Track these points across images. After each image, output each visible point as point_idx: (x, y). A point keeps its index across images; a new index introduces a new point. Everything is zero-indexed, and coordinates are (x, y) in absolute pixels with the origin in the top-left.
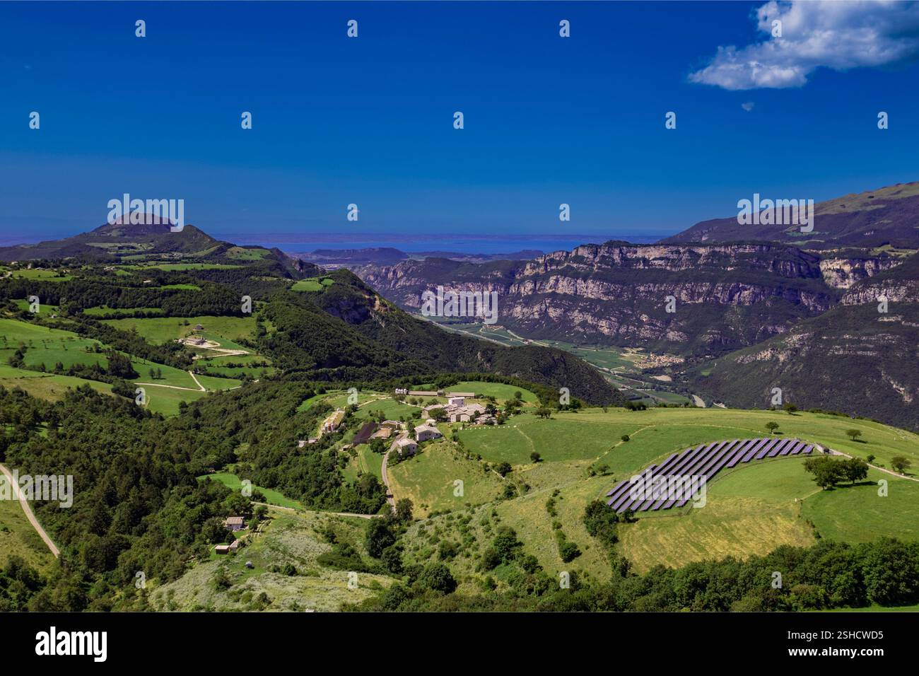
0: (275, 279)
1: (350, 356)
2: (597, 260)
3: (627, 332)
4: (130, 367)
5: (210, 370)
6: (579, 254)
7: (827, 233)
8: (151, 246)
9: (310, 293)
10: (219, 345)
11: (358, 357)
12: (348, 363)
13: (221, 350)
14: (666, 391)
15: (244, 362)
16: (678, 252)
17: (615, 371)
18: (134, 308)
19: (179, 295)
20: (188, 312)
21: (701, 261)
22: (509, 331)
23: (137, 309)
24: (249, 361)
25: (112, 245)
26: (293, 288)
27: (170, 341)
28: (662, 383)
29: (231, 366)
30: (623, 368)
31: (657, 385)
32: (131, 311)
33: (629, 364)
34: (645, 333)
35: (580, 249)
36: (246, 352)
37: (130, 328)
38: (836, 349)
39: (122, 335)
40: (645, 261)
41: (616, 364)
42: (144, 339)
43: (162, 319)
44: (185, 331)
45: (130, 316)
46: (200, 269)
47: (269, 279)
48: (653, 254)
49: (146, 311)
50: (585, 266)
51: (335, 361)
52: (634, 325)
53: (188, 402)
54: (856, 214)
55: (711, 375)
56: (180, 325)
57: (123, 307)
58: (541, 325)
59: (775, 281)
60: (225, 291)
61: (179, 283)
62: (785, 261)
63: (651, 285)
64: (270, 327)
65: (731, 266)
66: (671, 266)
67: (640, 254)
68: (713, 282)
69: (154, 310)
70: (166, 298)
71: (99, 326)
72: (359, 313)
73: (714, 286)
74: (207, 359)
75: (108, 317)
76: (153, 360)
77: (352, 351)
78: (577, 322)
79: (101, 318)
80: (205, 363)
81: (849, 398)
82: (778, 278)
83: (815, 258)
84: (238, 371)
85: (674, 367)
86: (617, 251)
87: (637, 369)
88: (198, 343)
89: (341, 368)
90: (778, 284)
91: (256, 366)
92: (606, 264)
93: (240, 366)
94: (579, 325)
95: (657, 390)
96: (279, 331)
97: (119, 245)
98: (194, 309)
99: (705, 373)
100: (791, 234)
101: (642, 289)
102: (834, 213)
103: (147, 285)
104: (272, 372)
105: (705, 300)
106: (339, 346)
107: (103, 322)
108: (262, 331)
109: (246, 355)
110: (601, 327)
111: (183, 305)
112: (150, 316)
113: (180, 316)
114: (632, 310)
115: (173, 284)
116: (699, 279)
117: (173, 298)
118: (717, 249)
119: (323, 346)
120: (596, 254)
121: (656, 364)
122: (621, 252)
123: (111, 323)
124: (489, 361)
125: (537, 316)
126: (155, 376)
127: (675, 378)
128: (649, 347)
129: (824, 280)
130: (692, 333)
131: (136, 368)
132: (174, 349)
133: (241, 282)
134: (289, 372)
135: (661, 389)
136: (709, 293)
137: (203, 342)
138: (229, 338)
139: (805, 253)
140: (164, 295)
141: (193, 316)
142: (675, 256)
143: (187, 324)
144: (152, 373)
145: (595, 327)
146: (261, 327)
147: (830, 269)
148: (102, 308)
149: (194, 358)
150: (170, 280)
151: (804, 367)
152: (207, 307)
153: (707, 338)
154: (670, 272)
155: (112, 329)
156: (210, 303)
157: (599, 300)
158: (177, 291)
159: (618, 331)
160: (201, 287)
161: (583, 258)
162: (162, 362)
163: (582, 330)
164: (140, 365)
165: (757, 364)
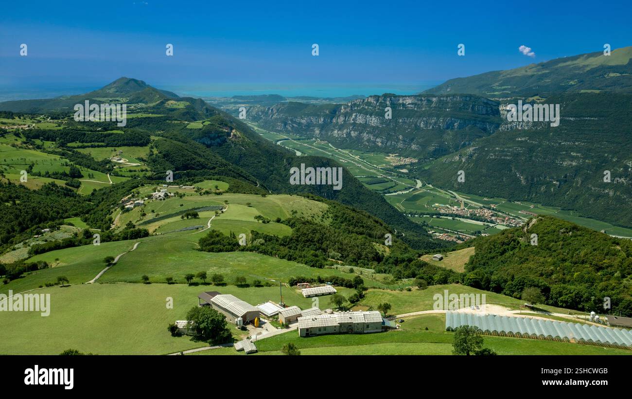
0: (179, 122)
1: (194, 165)
2: (378, 104)
3: (391, 145)
4: (79, 172)
5: (120, 173)
6: (369, 100)
7: (515, 87)
8: (127, 99)
9: (196, 129)
10: (127, 160)
11: (198, 166)
12: (192, 168)
13: (128, 163)
14: (403, 178)
15: (137, 169)
16: (421, 100)
17: (379, 167)
18: (91, 142)
19: (113, 136)
20: (116, 144)
21: (433, 105)
22: (330, 144)
23: (93, 143)
24: (139, 168)
25: (107, 99)
26: (188, 127)
27: (106, 159)
28: (403, 173)
29: (130, 171)
30: (384, 165)
31: (400, 175)
32: (89, 144)
33: (388, 163)
34: (400, 145)
35: (370, 98)
36: (139, 164)
37: (88, 152)
38: (491, 156)
39: (84, 157)
40: (404, 105)
41: (382, 163)
42: (93, 158)
43: (104, 148)
44: (114, 153)
45: (88, 147)
46: (140, 117)
47: (176, 122)
48: (409, 101)
49: (96, 144)
50: (372, 108)
51: (185, 167)
52: (395, 141)
53: (97, 189)
54: (533, 76)
55: (429, 169)
56: (112, 151)
57: (86, 142)
58: (347, 141)
59: (473, 117)
60: (135, 134)
61: (114, 129)
62: (478, 105)
63: (406, 119)
64: (155, 151)
65: (449, 108)
66: (417, 108)
67: (401, 101)
68: (438, 117)
69: (100, 144)
70: (107, 138)
71: (73, 152)
72: (221, 140)
73: (439, 119)
74: (120, 168)
75: (79, 147)
76: (92, 169)
77: (195, 162)
78: (365, 139)
79: (75, 148)
80: (118, 170)
81: (494, 182)
82: (474, 115)
83: (496, 103)
84: (133, 173)
85: (412, 164)
86: (388, 99)
87: (392, 166)
88: (118, 160)
89: (188, 171)
90: (474, 118)
91: (142, 171)
92: (382, 107)
93: (135, 171)
94: (366, 141)
95: (399, 178)
96: (159, 153)
97: (111, 99)
98: (119, 143)
99: (426, 168)
100: (494, 88)
101: (401, 121)
102: (520, 75)
103: (99, 131)
104: (149, 174)
105: (433, 127)
106: (188, 160)
107: (75, 150)
108: (152, 153)
109: (139, 166)
110: (378, 142)
111: (114, 141)
112: (98, 146)
113: (112, 146)
114: (395, 133)
115: (111, 130)
116: (430, 115)
117: (110, 137)
118: (442, 99)
119: (179, 161)
120: (377, 101)
121: (402, 163)
122: (390, 100)
123: (79, 150)
124: (289, 164)
125: (345, 136)
126: (91, 176)
127: (410, 170)
128: (402, 153)
129: (500, 116)
130: (423, 146)
131: (82, 173)
132: (107, 163)
133: (161, 124)
134: (158, 174)
135: (401, 177)
136: (435, 123)
137: (120, 160)
138: (134, 157)
139: (491, 100)
140: (105, 136)
141: (118, 146)
142: (419, 102)
143: (115, 151)
144: (89, 175)
145: (374, 142)
146: (151, 151)
147: (504, 110)
148: (76, 143)
149: (114, 167)
150: (110, 128)
151: (474, 165)
152: (126, 142)
153: (432, 149)
154: (416, 112)
155: (80, 153)
156: (127, 140)
157: (378, 127)
158: (112, 134)
159: (386, 144)
160: (124, 132)
161: (371, 103)
162: (96, 170)
163: (367, 144)
164: (85, 171)
165: (451, 163)
